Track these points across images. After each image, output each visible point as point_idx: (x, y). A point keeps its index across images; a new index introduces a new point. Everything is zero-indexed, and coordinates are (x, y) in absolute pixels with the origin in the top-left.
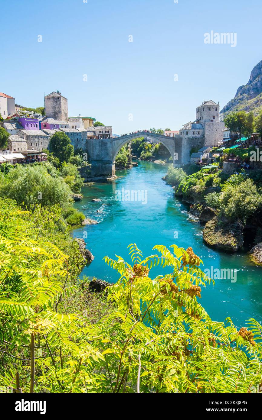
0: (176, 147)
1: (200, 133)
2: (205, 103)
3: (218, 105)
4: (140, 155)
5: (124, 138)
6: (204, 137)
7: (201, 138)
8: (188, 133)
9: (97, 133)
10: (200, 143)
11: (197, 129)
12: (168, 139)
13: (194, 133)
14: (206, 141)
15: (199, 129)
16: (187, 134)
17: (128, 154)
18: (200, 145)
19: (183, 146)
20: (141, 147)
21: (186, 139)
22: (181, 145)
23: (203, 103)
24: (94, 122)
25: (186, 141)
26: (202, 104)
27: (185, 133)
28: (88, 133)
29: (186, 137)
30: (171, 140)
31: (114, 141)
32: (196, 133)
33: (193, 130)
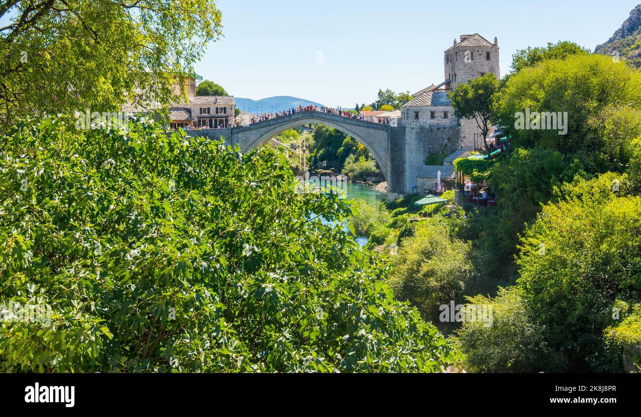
0: (392, 150)
1: (449, 115)
2: (464, 39)
3: (495, 45)
4: (343, 167)
5: (263, 127)
6: (459, 125)
7: (451, 128)
8: (420, 115)
9: (196, 113)
10: (449, 139)
11: (442, 104)
12: (372, 131)
13: (433, 116)
14: (462, 135)
15: (447, 105)
16: (417, 116)
17: (294, 166)
18: (449, 144)
19: (407, 148)
20: (347, 144)
21: (414, 131)
22: (404, 144)
23: (459, 41)
24: (198, 83)
25: (414, 136)
26: (455, 42)
27: (413, 114)
28: (173, 113)
29: (415, 124)
30: (380, 131)
31: (237, 133)
32: (439, 115)
33: (434, 108)
